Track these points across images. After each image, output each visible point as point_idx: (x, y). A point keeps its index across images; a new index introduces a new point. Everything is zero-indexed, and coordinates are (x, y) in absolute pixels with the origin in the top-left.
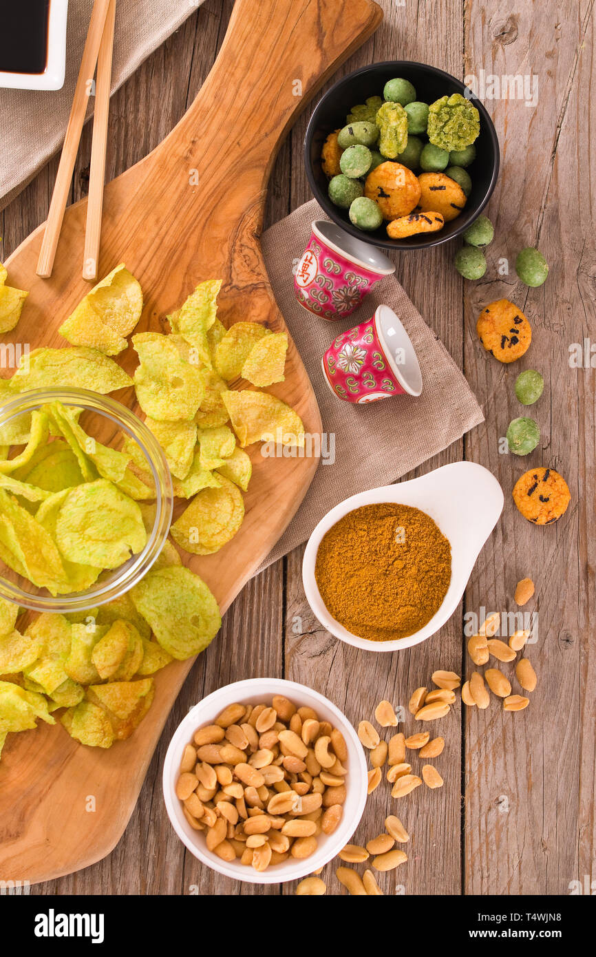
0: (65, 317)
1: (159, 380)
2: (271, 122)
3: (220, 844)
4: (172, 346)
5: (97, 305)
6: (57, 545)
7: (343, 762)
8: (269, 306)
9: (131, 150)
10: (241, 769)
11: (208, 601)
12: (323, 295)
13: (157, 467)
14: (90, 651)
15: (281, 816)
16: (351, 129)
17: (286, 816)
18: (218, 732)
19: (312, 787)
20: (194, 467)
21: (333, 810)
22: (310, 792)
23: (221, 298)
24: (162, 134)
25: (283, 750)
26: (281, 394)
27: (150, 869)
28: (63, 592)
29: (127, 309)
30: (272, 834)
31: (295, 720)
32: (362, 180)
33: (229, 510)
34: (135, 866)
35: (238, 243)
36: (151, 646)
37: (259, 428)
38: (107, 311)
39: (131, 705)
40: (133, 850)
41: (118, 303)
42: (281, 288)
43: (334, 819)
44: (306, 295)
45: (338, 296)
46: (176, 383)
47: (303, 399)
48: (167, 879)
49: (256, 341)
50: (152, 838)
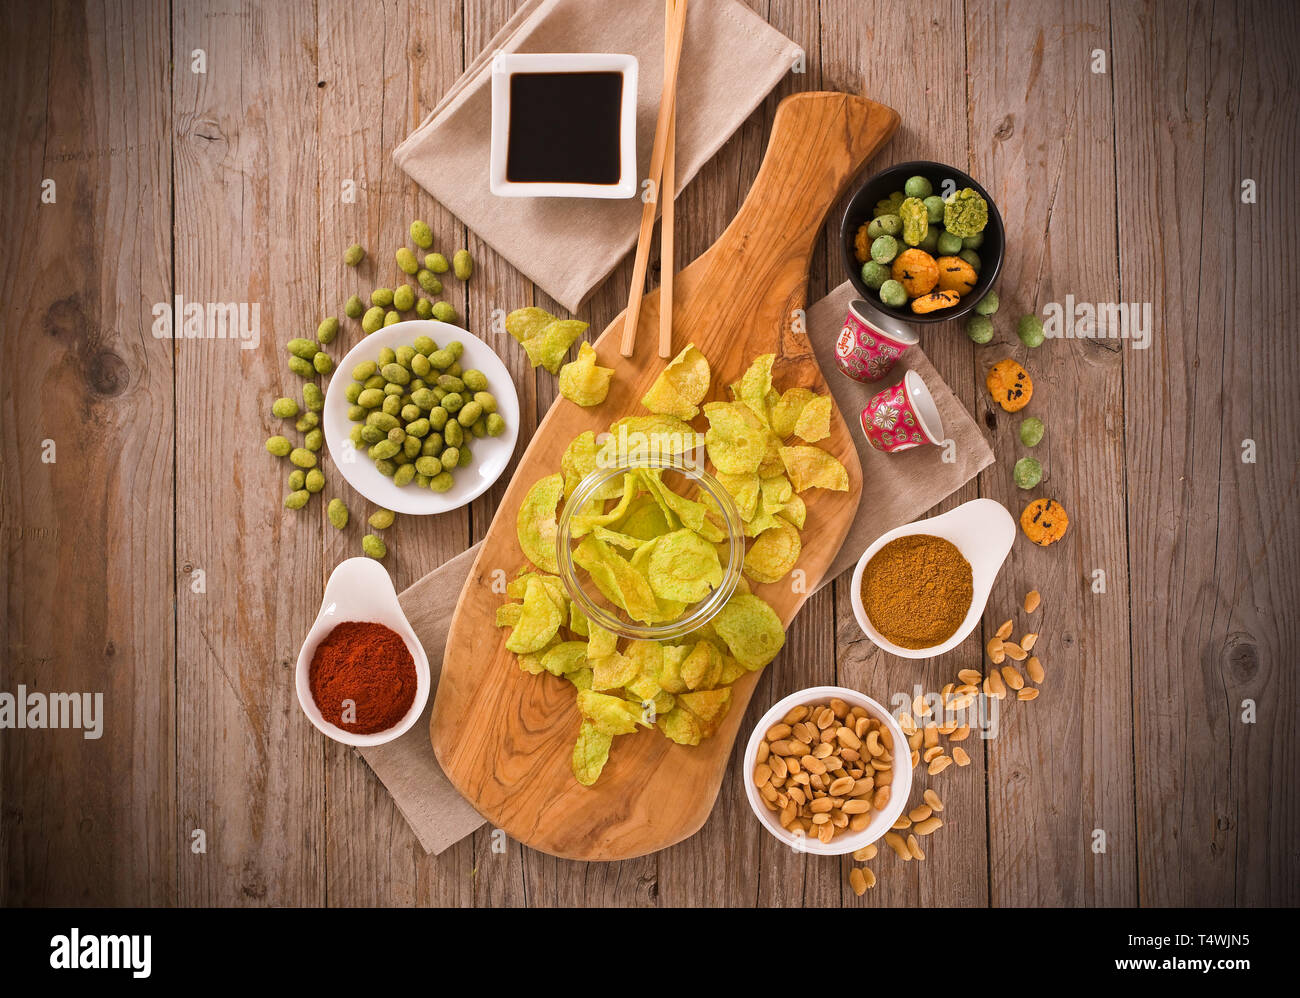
0: (646, 389)
1: (727, 441)
2: (810, 218)
3: (790, 823)
4: (737, 413)
5: (672, 378)
6: (650, 585)
7: (890, 750)
8: (815, 373)
9: (693, 245)
10: (807, 759)
11: (774, 622)
12: (860, 364)
13: (729, 514)
14: (679, 667)
15: (840, 797)
16: (879, 222)
17: (846, 797)
18: (786, 730)
19: (865, 772)
20: (758, 511)
21: (883, 790)
22: (864, 776)
23: (774, 368)
24: (718, 229)
25: (840, 743)
26: (828, 448)
27: (733, 839)
28: (656, 621)
29: (697, 381)
30: (834, 813)
31: (850, 719)
32: (890, 265)
33: (788, 545)
34: (720, 836)
35: (787, 322)
36: (728, 660)
37: (810, 476)
38: (682, 383)
39: (714, 709)
40: (718, 824)
41: (690, 376)
42: (824, 357)
43: (884, 798)
44: (846, 364)
45: (873, 363)
46: (742, 443)
47: (846, 451)
48: (746, 847)
49: (806, 403)
50: (733, 813)
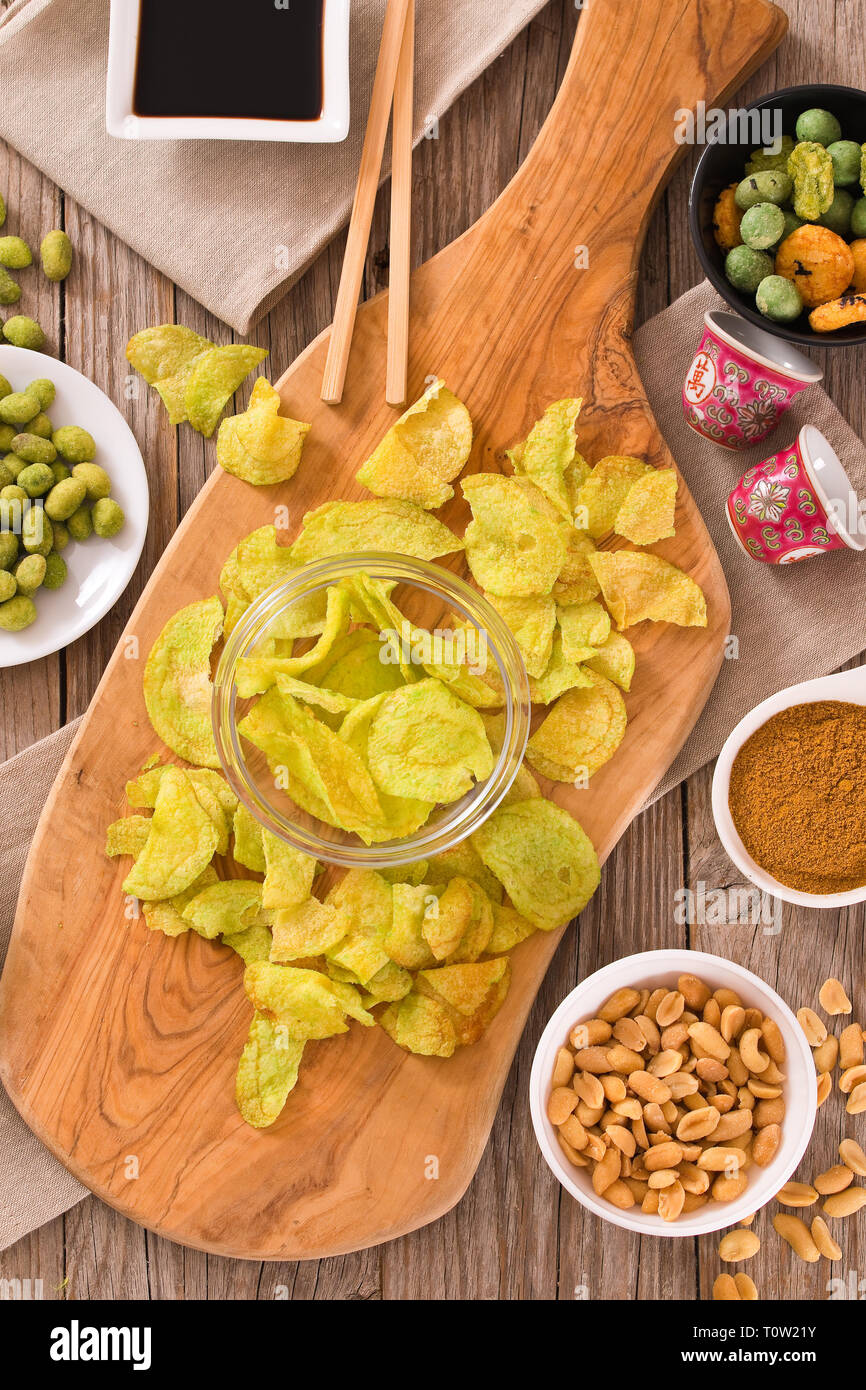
0: (363, 459)
1: (501, 541)
2: (639, 177)
3: (611, 1186)
4: (517, 492)
5: (408, 439)
6: (370, 772)
7: (780, 1063)
8: (648, 433)
9: (443, 224)
10: (638, 1078)
11: (581, 846)
12: (725, 414)
13: (505, 660)
14: (419, 921)
15: (695, 1143)
16: (753, 181)
17: (703, 1143)
18: (603, 1029)
19: (738, 1101)
20: (553, 660)
21: (768, 1132)
22: (735, 1108)
23: (581, 424)
24: (486, 198)
25: (696, 1050)
26: (671, 555)
27: (511, 1227)
28: (380, 839)
29: (450, 443)
30: (685, 1169)
31: (711, 1008)
32: (772, 253)
33: (605, 718)
34: (490, 1223)
35: (602, 347)
36: (504, 912)
37: (642, 603)
38: (423, 447)
39: (479, 995)
40: (487, 1202)
41: (438, 435)
42: (667, 410)
43: (770, 1144)
44: (701, 415)
45: (746, 418)
46: (525, 543)
47: (702, 560)
48: (536, 1240)
49: (634, 481)
50: (512, 1183)
